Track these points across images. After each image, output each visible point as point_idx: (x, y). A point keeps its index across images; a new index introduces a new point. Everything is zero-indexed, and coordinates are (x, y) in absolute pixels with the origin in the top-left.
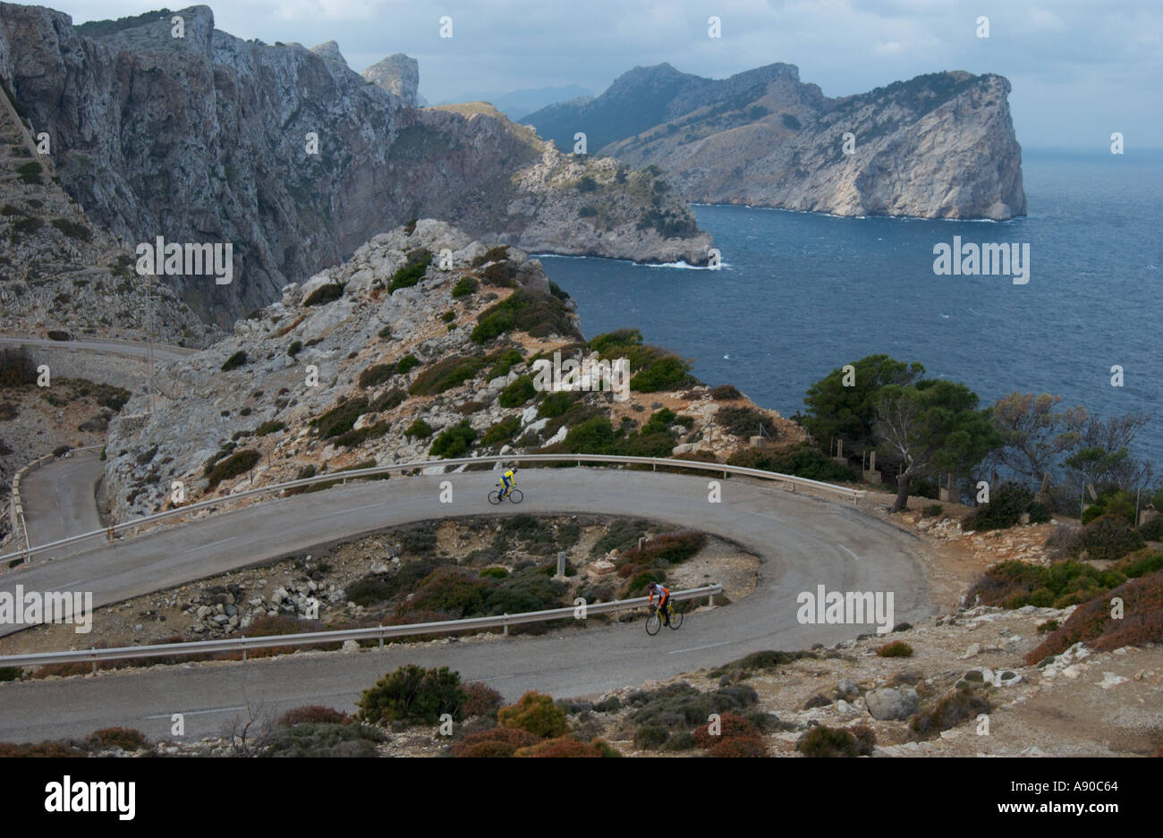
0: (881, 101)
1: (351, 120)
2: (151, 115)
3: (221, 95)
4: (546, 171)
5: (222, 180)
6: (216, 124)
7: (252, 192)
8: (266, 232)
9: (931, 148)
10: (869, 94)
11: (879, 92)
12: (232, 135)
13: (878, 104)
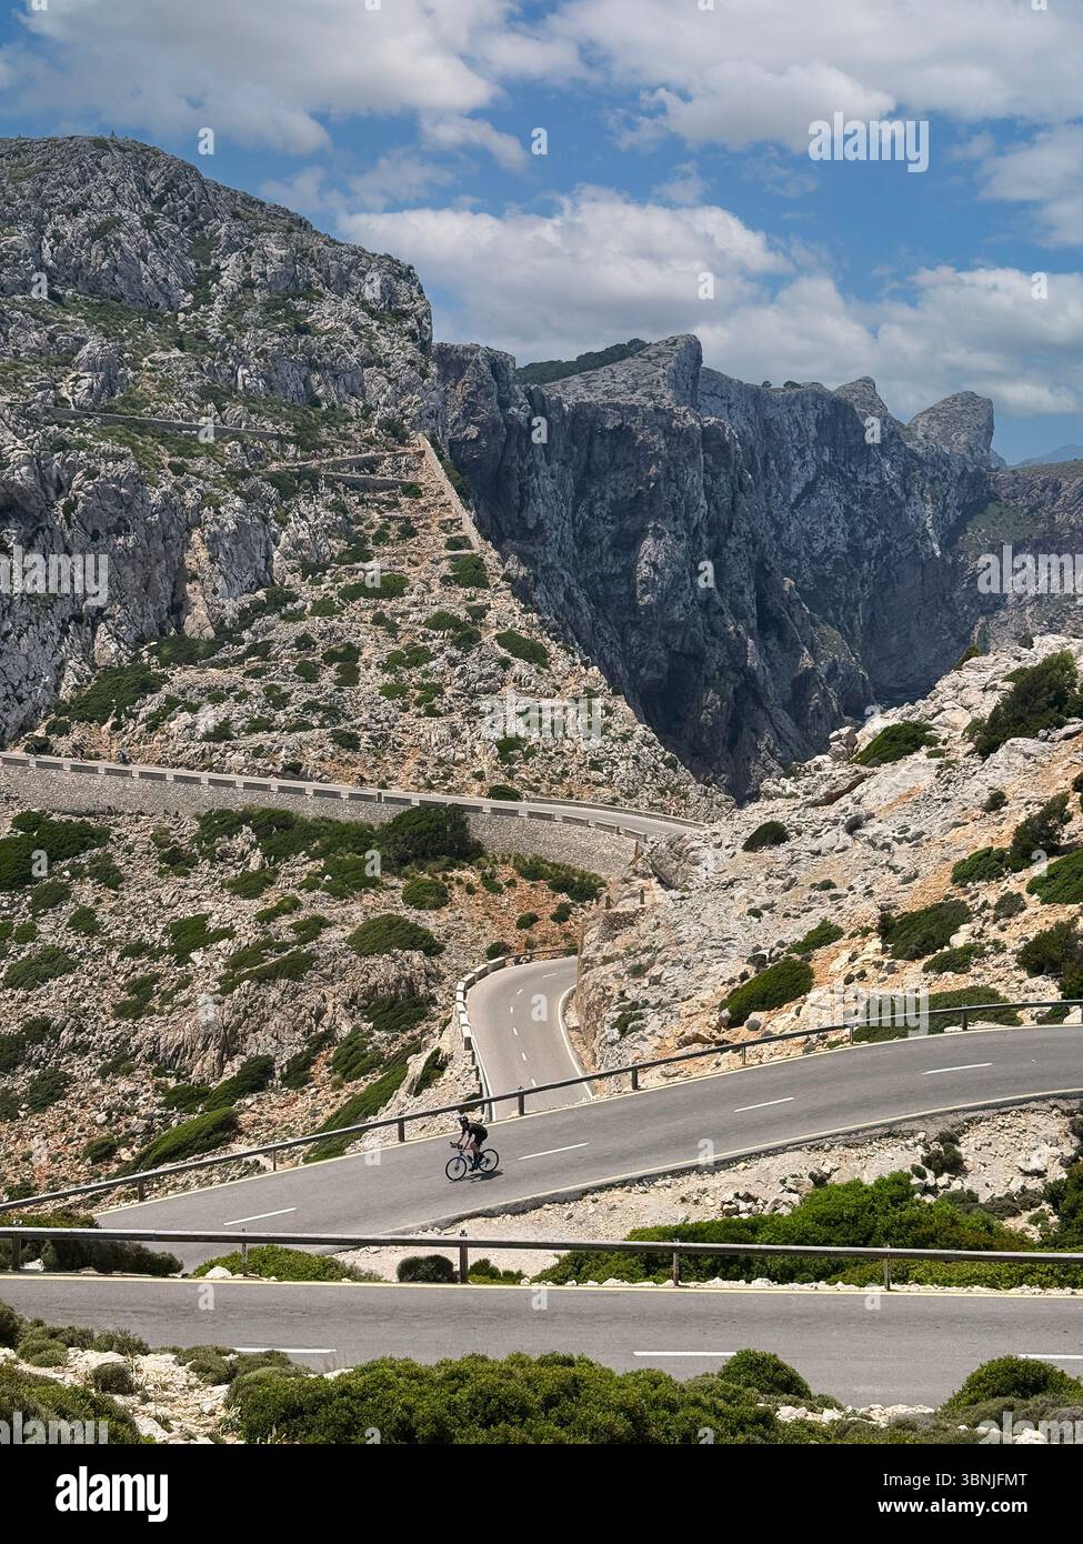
1: (891, 491)
2: (615, 491)
3: (711, 462)
6: (703, 502)
7: (749, 597)
8: (766, 653)
12: (724, 519)
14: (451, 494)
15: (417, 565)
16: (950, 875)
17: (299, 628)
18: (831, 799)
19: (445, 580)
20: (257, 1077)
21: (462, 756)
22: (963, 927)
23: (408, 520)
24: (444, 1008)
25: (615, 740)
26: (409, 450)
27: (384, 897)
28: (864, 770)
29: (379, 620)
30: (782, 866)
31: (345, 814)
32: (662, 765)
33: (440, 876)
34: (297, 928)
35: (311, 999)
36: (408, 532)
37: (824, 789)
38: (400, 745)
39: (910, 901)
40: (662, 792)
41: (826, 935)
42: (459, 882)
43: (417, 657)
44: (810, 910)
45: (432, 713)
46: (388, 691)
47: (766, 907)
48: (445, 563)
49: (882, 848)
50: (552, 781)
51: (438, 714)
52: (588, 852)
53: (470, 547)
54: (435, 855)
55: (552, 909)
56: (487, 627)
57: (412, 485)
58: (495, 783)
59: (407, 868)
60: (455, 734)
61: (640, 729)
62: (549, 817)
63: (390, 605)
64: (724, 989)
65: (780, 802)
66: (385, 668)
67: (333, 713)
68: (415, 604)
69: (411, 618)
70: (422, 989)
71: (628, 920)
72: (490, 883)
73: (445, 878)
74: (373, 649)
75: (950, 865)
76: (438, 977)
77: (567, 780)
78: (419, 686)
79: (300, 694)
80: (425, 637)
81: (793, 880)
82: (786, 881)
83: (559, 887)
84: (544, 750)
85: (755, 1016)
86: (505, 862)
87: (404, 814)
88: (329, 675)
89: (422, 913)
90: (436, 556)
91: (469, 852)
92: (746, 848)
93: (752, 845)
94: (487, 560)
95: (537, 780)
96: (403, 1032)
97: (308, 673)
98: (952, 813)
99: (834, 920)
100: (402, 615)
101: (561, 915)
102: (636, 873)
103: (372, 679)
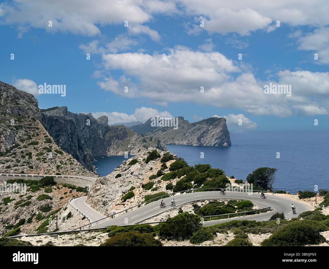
0: (201, 123)
1: (95, 129)
2: (56, 129)
3: (71, 124)
4: (136, 139)
5: (70, 142)
6: (70, 130)
7: (77, 144)
8: (80, 152)
9: (211, 133)
10: (198, 122)
11: (200, 122)
12: (73, 133)
13: (200, 124)
14: (44, 129)
15: (40, 140)
16: (148, 179)
17: (21, 150)
18: (125, 170)
19: (45, 142)
20: (22, 222)
21: (51, 169)
22: (154, 185)
23: (37, 133)
24: (54, 208)
25: (75, 165)
26: (36, 122)
27: (41, 191)
28: (130, 166)
29: (34, 148)
30: (122, 180)
31: (33, 179)
32: (82, 168)
33: (50, 188)
34: (27, 197)
35: (31, 209)
36: (38, 135)
37: (124, 169)
38: (40, 168)
39: (145, 182)
40: (83, 172)
41: (133, 188)
42: (53, 188)
43: (42, 154)
44: (128, 185)
45: (45, 162)
46: (37, 159)
47: (122, 185)
48: (44, 140)
49: (136, 176)
50: (66, 172)
51: (46, 163)
52: (74, 182)
53: (48, 137)
54: (49, 184)
55: (69, 191)
56: (52, 149)
57: (38, 128)
58: (57, 173)
59: (45, 187)
60: (49, 165)
61: (78, 163)
62: (67, 177)
63: (36, 146)
64: (120, 197)
65: (117, 171)
66: (36, 156)
67: (28, 163)
68: (40, 146)
69: (40, 148)
70: (50, 205)
71: (99, 190)
72: (58, 188)
73: (51, 188)
74: (34, 153)
75: (148, 177)
76: (52, 203)
77: (68, 172)
78: (43, 158)
79: (22, 160)
80: (43, 151)
81: (125, 181)
82: (124, 182)
83: (69, 188)
84: (64, 167)
85: (127, 200)
86: (60, 185)
87: (43, 178)
88: (27, 157)
89: (48, 193)
90: (43, 138)
91: (54, 184)
92: (116, 178)
93: (116, 177)
94: (51, 139)
95: (63, 172)
96: (48, 212)
97: (23, 157)
98: (145, 171)
99: (133, 186)
100: (38, 147)
101: (71, 192)
102: (97, 183)
103: (34, 158)
